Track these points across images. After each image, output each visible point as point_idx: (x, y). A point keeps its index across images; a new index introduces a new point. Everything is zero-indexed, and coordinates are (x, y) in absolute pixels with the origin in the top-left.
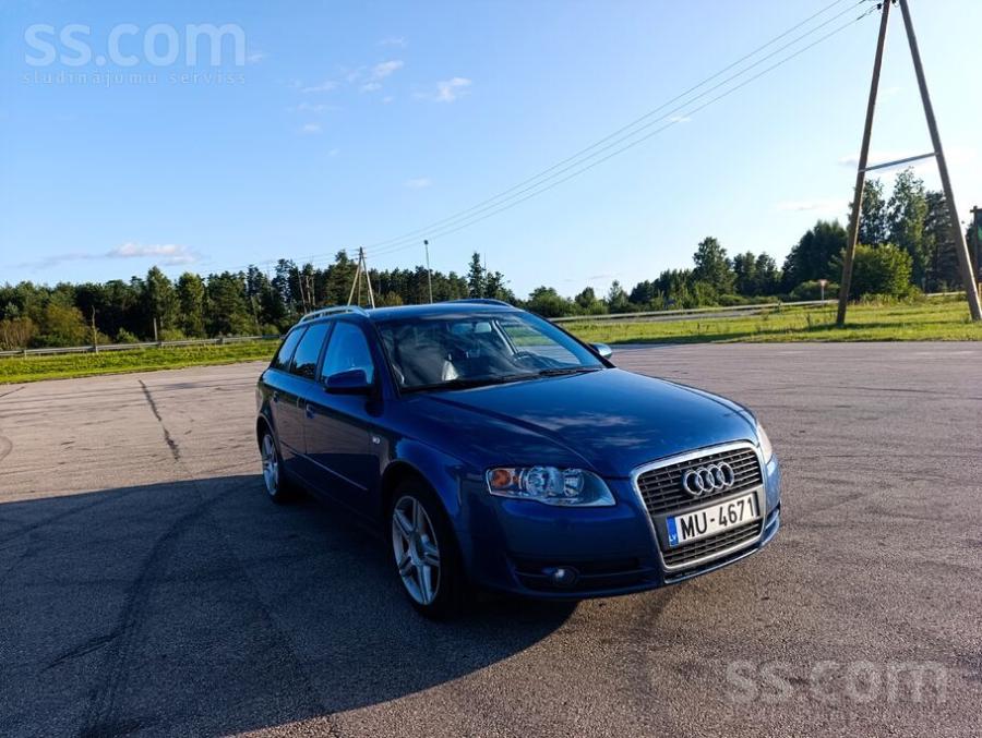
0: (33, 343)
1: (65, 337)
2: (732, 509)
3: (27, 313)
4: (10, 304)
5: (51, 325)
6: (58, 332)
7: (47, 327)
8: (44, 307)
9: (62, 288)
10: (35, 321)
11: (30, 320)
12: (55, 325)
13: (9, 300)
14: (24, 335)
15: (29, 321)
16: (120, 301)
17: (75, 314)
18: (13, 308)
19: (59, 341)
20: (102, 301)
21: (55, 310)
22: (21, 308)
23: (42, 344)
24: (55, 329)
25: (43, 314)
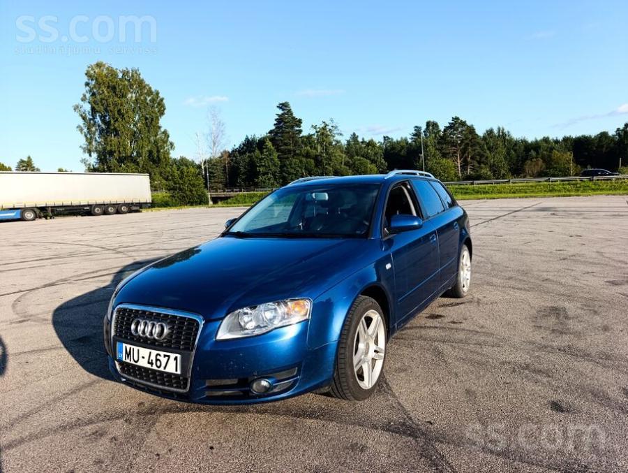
0: (540, 175)
1: (560, 171)
2: (158, 357)
3: (540, 156)
4: (532, 151)
5: (553, 163)
6: (556, 168)
7: (551, 164)
8: (550, 152)
9: (566, 140)
10: (544, 161)
11: (541, 160)
12: (555, 163)
13: (532, 148)
14: (536, 170)
15: (540, 162)
16: (602, 146)
17: (569, 156)
18: (533, 153)
19: (556, 173)
20: (590, 147)
21: (556, 154)
22: (538, 153)
23: (546, 175)
24: (555, 166)
25: (550, 156)
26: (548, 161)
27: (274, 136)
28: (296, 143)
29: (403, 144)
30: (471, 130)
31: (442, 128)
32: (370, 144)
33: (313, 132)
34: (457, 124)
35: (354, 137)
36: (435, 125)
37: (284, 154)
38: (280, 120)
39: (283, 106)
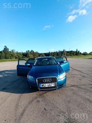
26: (42, 56)
27: (4, 51)
28: (8, 52)
29: (25, 53)
30: (34, 52)
31: (30, 51)
32: (20, 53)
33: (11, 51)
34: (32, 51)
35: (17, 52)
36: (29, 51)
37: (6, 54)
38: (5, 49)
39: (5, 46)
